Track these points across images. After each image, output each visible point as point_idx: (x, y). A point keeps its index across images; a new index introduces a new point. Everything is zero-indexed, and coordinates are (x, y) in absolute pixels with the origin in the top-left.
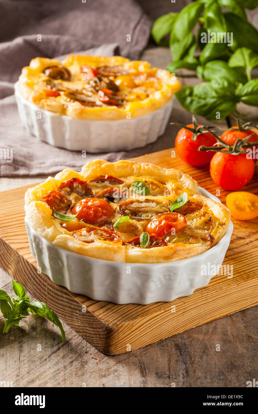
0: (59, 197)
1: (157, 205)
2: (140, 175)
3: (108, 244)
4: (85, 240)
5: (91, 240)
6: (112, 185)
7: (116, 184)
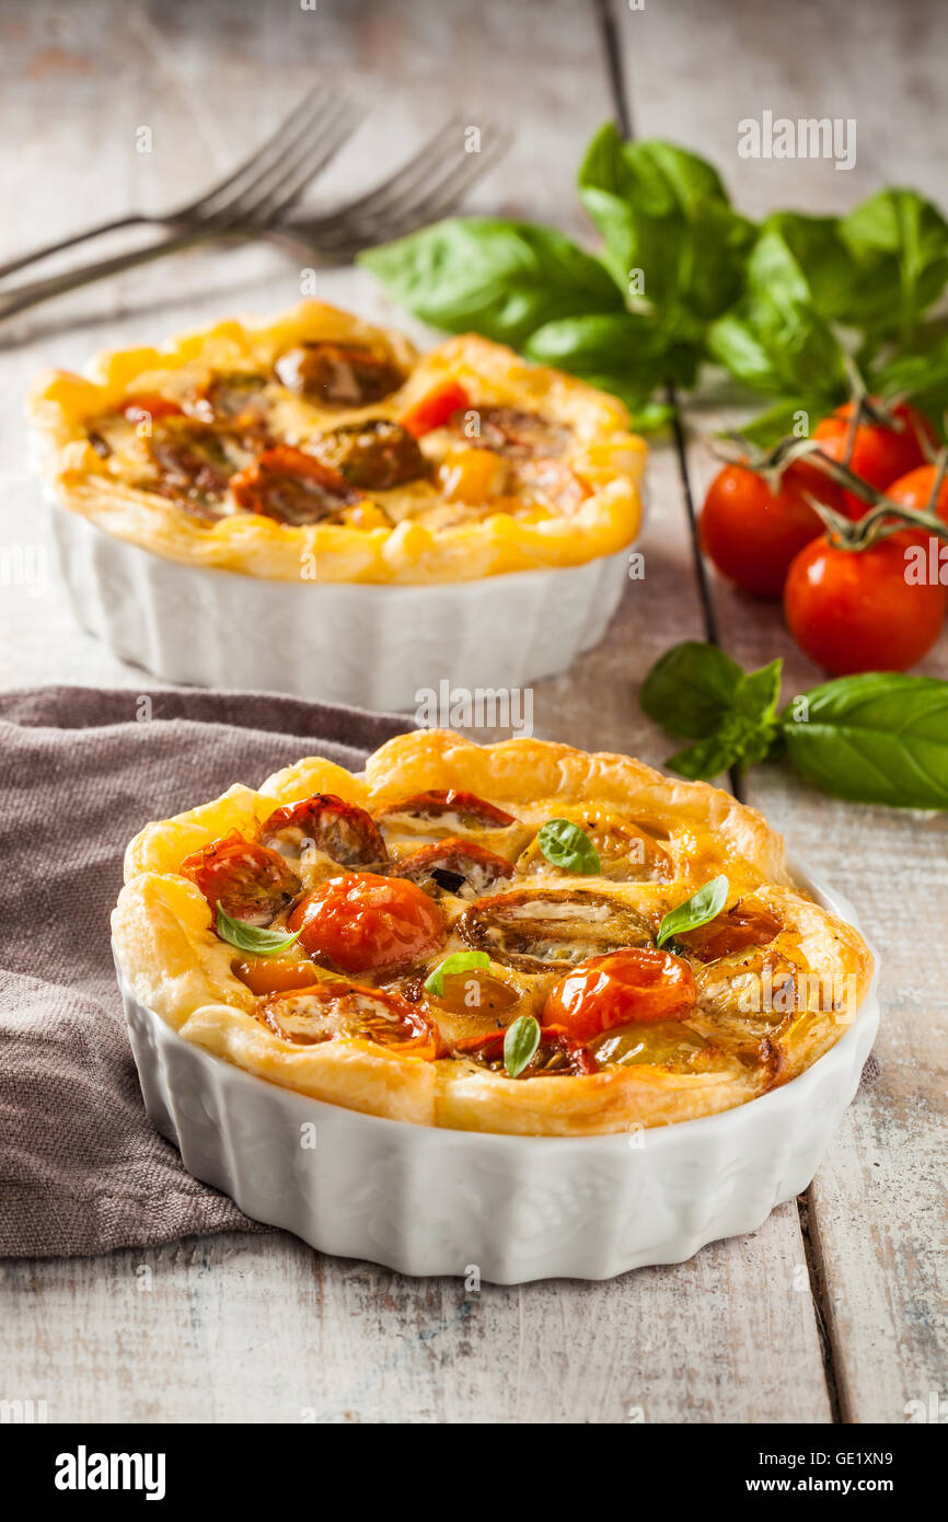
0: (253, 863)
1: (613, 915)
2: (577, 796)
3: (371, 1052)
4: (298, 1030)
5: (324, 1032)
6: (468, 827)
7: (484, 825)
